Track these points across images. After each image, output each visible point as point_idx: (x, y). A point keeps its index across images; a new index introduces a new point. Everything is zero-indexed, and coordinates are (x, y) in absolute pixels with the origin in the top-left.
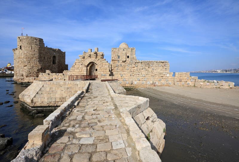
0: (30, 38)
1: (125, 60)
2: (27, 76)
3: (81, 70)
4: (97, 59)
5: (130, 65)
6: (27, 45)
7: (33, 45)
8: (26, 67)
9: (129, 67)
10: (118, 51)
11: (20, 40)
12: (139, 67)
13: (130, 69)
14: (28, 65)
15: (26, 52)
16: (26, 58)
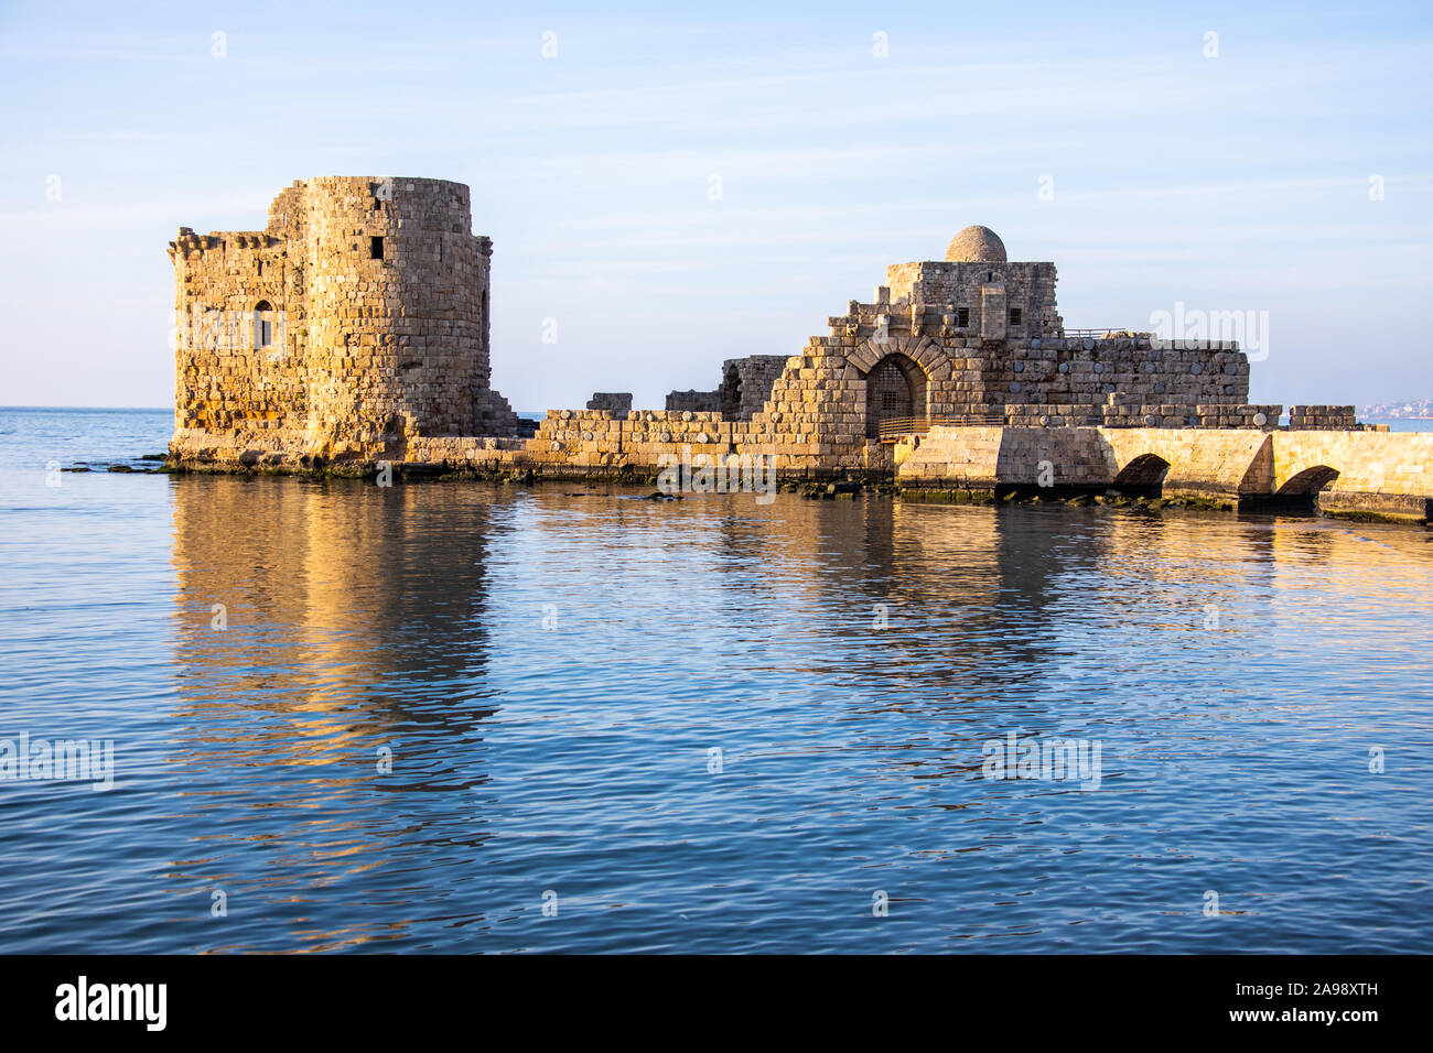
0: (436, 189)
1: (1001, 334)
2: (424, 432)
3: (837, 395)
4: (925, 340)
5: (1028, 366)
6: (420, 233)
7: (447, 235)
8: (415, 372)
9: (1018, 377)
10: (960, 279)
11: (373, 201)
12: (1080, 377)
13: (1029, 387)
14: (426, 362)
15: (414, 279)
16: (417, 316)
